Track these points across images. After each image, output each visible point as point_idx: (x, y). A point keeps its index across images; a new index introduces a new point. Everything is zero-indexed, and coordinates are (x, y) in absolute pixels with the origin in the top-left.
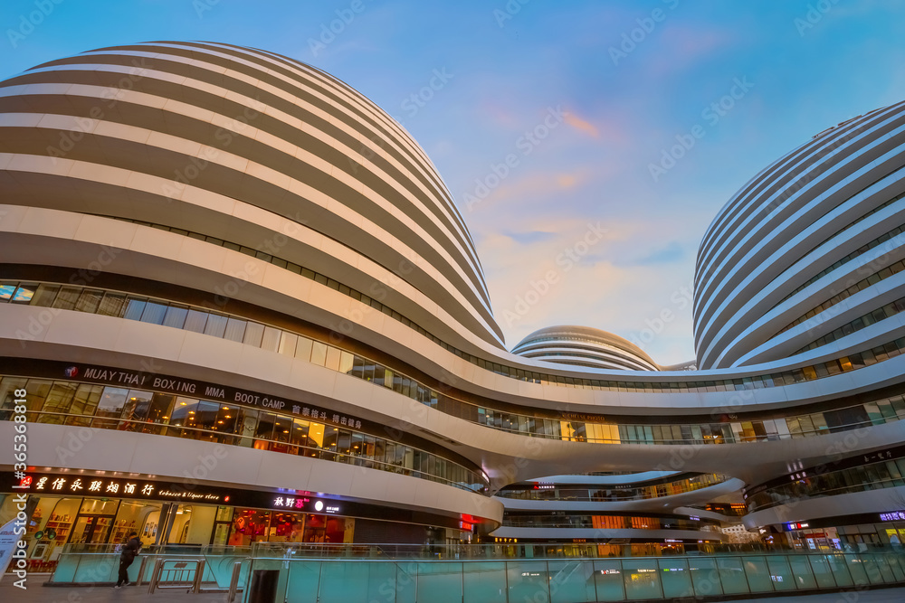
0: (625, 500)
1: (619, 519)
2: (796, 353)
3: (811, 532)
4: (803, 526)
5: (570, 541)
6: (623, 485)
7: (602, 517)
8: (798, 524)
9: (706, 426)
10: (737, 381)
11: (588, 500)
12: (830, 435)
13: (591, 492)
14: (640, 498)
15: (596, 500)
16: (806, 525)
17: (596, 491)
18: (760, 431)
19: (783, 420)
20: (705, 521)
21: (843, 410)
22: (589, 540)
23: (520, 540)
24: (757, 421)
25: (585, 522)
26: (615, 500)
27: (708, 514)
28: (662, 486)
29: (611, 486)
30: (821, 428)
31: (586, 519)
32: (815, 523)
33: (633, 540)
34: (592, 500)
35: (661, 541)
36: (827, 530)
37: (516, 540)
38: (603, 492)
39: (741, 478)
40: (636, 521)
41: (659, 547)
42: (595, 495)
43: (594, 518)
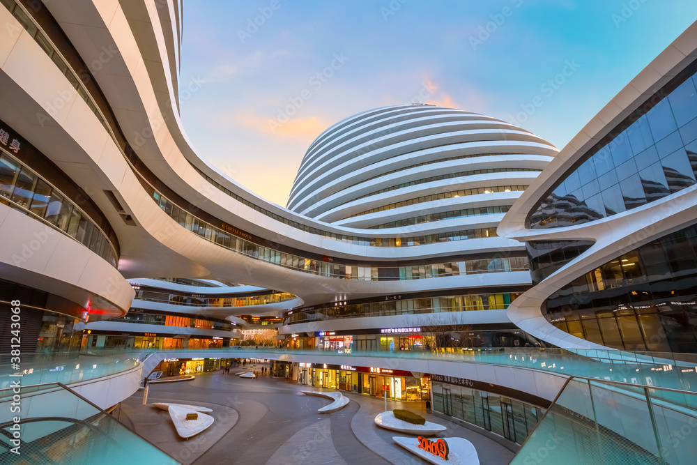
0: (196, 306)
1: (187, 320)
3: (334, 337)
4: (330, 334)
5: (143, 334)
6: (198, 294)
7: (175, 317)
8: (328, 332)
11: (167, 302)
12: (379, 282)
13: (171, 296)
14: (210, 306)
15: (174, 303)
16: (334, 333)
17: (176, 296)
19: (370, 269)
22: (158, 335)
23: (94, 332)
25: (160, 320)
26: (188, 305)
27: (242, 321)
28: (229, 299)
29: (189, 294)
30: (375, 277)
31: (160, 317)
32: (339, 333)
33: (193, 337)
34: (170, 303)
35: (211, 338)
36: (346, 337)
37: (89, 332)
38: (181, 298)
39: (302, 298)
40: (199, 323)
41: (208, 342)
42: (174, 299)
43: (167, 317)
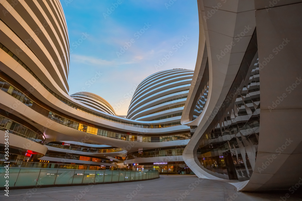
0: (93, 152)
1: (89, 158)
2: (151, 121)
3: (138, 166)
4: (137, 164)
5: (70, 163)
6: (93, 148)
7: (84, 157)
8: (136, 164)
9: (123, 135)
10: (135, 124)
11: (80, 151)
12: (151, 143)
13: (82, 148)
14: (98, 152)
15: (83, 151)
16: (138, 164)
17: (84, 148)
18: (136, 138)
19: (142, 137)
20: (114, 161)
21: (155, 137)
22: (76, 164)
23: (50, 162)
24: (136, 136)
25: (77, 158)
26: (89, 152)
27: (115, 159)
28: (105, 150)
29: (90, 148)
30: (149, 141)
31: (78, 157)
32: (140, 164)
33: (91, 165)
34: (82, 151)
35: (100, 166)
36: (142, 166)
37: (49, 162)
38: (86, 149)
39: (127, 150)
40: (94, 159)
41: (98, 167)
42: (83, 150)
43: (80, 157)
